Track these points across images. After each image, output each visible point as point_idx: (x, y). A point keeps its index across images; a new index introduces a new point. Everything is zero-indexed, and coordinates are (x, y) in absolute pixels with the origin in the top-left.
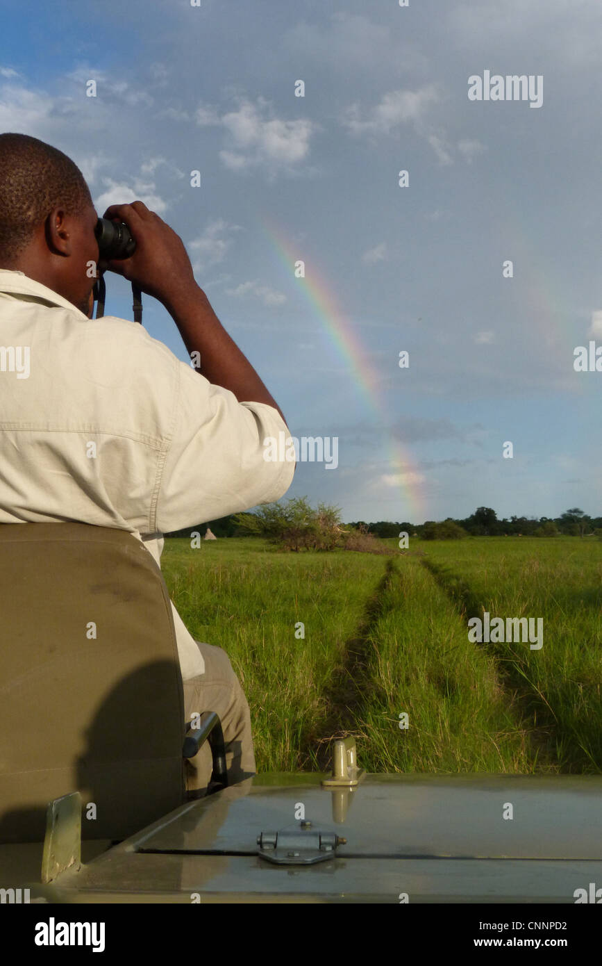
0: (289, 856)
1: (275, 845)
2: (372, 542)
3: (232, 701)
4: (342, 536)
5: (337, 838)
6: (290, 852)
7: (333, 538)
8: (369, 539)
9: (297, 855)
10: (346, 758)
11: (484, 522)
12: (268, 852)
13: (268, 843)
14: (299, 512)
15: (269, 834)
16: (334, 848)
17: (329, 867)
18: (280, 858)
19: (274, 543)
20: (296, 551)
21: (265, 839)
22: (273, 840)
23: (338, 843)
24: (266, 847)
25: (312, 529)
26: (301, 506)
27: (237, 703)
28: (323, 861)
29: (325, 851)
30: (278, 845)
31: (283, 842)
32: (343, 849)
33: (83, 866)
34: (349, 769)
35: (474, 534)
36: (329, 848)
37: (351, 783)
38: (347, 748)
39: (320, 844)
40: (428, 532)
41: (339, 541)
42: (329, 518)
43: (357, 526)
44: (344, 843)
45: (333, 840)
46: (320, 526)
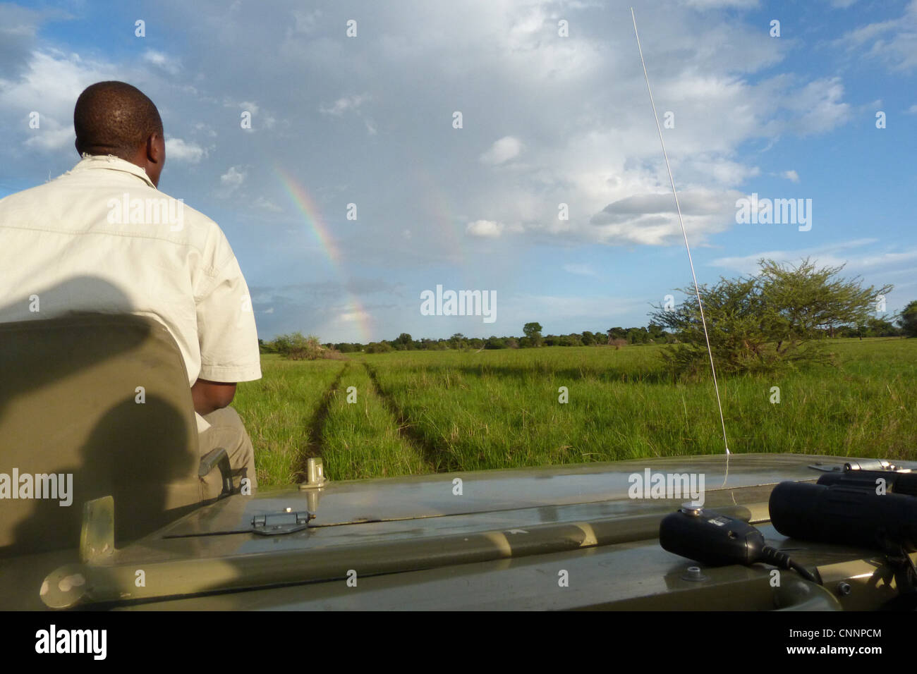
0: (274, 529)
1: (265, 524)
2: (337, 354)
3: (239, 444)
4: (322, 352)
5: (309, 515)
6: (275, 528)
7: (316, 353)
8: (336, 353)
9: (280, 527)
10: (316, 470)
11: (404, 342)
12: (259, 528)
13: (259, 523)
14: (298, 339)
15: (261, 516)
16: (307, 522)
17: (304, 534)
18: (268, 531)
19: (284, 356)
20: (297, 360)
21: (257, 521)
22: (263, 521)
23: (310, 517)
24: (257, 525)
25: (305, 348)
26: (299, 336)
27: (244, 443)
28: (299, 531)
29: (300, 524)
30: (267, 524)
31: (271, 521)
32: (311, 522)
33: (115, 550)
34: (318, 479)
35: (398, 349)
36: (303, 522)
37: (319, 485)
38: (317, 463)
39: (297, 519)
40: (371, 349)
41: (319, 354)
42: (314, 342)
43: (329, 345)
44: (314, 518)
45: (306, 517)
46: (309, 346)
